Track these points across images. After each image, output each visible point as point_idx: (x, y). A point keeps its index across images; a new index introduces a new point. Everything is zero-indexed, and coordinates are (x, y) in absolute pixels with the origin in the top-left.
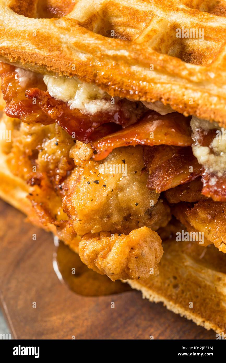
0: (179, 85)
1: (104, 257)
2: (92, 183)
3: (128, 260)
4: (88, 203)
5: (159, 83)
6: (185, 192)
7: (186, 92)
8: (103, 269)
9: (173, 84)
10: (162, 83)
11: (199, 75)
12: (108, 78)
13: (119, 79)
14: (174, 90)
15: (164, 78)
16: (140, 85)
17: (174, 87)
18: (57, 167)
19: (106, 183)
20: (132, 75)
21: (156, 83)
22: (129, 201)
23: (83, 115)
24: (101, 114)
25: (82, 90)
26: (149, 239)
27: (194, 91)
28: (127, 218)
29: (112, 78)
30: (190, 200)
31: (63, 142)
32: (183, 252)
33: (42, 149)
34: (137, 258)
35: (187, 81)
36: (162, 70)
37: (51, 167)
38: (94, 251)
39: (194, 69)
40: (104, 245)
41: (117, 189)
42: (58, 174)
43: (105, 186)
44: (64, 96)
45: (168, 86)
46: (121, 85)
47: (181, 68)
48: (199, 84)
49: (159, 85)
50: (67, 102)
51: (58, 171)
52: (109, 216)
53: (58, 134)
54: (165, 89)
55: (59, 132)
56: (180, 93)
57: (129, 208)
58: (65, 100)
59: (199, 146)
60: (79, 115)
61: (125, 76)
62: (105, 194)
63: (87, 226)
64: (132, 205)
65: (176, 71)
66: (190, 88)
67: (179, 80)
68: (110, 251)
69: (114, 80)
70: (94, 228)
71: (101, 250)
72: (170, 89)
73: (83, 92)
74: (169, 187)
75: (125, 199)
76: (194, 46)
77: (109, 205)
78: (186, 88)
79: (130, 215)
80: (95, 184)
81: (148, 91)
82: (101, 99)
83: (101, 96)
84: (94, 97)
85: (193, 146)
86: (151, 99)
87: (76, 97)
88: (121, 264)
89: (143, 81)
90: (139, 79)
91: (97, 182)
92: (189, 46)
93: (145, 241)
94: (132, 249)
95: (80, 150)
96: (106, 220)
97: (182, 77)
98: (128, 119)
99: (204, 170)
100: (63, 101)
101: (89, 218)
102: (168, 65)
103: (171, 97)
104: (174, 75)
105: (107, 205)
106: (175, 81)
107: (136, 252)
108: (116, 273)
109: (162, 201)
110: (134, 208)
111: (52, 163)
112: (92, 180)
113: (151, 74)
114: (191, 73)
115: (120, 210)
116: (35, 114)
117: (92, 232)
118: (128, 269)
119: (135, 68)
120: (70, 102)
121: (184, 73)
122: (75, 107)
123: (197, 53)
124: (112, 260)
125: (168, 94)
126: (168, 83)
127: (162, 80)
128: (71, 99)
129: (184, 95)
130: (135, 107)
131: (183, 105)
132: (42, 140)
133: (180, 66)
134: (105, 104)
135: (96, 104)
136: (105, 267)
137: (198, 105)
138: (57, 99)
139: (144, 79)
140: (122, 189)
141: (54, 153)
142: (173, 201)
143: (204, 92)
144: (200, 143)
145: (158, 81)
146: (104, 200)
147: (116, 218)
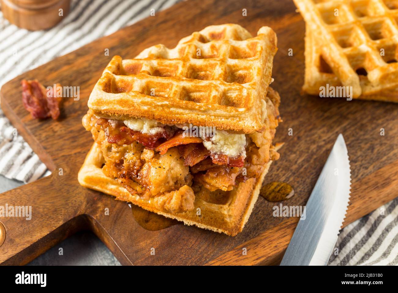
0: (195, 113)
1: (169, 203)
2: (158, 168)
3: (181, 202)
4: (158, 177)
5: (185, 114)
6: (200, 166)
7: (199, 116)
8: (169, 208)
9: (192, 114)
10: (186, 114)
11: (204, 107)
12: (160, 116)
13: (165, 115)
14: (193, 116)
15: (187, 111)
16: (176, 117)
17: (193, 115)
18: (134, 165)
19: (164, 167)
20: (171, 113)
21: (183, 115)
22: (177, 173)
23: (149, 136)
24: (157, 134)
25: (146, 124)
26: (189, 191)
27: (202, 115)
28: (176, 183)
29: (162, 115)
30: (204, 170)
31: (136, 153)
32: (200, 198)
33: (125, 158)
34: (185, 200)
35: (198, 111)
36: (186, 108)
37: (132, 166)
38: (163, 201)
39: (201, 105)
40: (168, 197)
41: (170, 169)
42: (136, 169)
43: (164, 168)
44: (138, 128)
45: (190, 115)
46: (167, 117)
47: (195, 105)
48: (204, 111)
49: (185, 115)
50: (140, 131)
51: (135, 168)
52: (168, 183)
53: (133, 149)
54: (188, 116)
55: (134, 148)
56: (196, 117)
57: (177, 177)
58: (139, 130)
59: (206, 141)
60: (147, 136)
61: (168, 113)
62: (165, 172)
63: (158, 189)
64: (178, 175)
65: (193, 107)
66: (200, 114)
67: (194, 111)
68: (172, 199)
69: (163, 116)
70: (162, 190)
71: (167, 200)
72: (191, 116)
73: (147, 125)
74: (196, 163)
75: (175, 173)
76: (195, 96)
77: (168, 177)
78: (198, 115)
79: (177, 181)
80: (159, 168)
81: (180, 119)
82: (156, 127)
83: (156, 126)
84: (152, 127)
85: (203, 142)
86: (183, 122)
87: (144, 128)
88: (178, 204)
89: (177, 115)
90: (175, 114)
91: (160, 167)
92: (192, 96)
93: (188, 192)
94: (182, 196)
95: (147, 154)
96: (167, 185)
97: (196, 110)
98: (169, 135)
99: (211, 152)
100: (138, 131)
101: (158, 185)
102: (189, 105)
103: (192, 119)
104: (192, 109)
105: (167, 177)
106: (192, 112)
107: (184, 197)
108: (176, 209)
109: (190, 173)
110: (180, 177)
111: (132, 164)
112: (157, 167)
113: (181, 111)
114: (200, 107)
115: (173, 179)
116: (123, 140)
117: (161, 192)
118: (182, 206)
119: (172, 109)
120: (142, 130)
121: (197, 107)
122: (144, 133)
123: (197, 99)
124: (174, 203)
125: (190, 118)
126: (189, 114)
127: (186, 113)
128: (141, 129)
129: (198, 118)
130: (170, 129)
131: (199, 122)
132: (124, 154)
133: (194, 104)
134: (159, 129)
135: (154, 129)
136: (170, 208)
137: (206, 121)
138: (134, 130)
139: (178, 113)
140: (172, 169)
141: (132, 159)
142: (195, 172)
143: (207, 115)
144: (206, 140)
145: (184, 113)
146: (165, 175)
147: (172, 183)
